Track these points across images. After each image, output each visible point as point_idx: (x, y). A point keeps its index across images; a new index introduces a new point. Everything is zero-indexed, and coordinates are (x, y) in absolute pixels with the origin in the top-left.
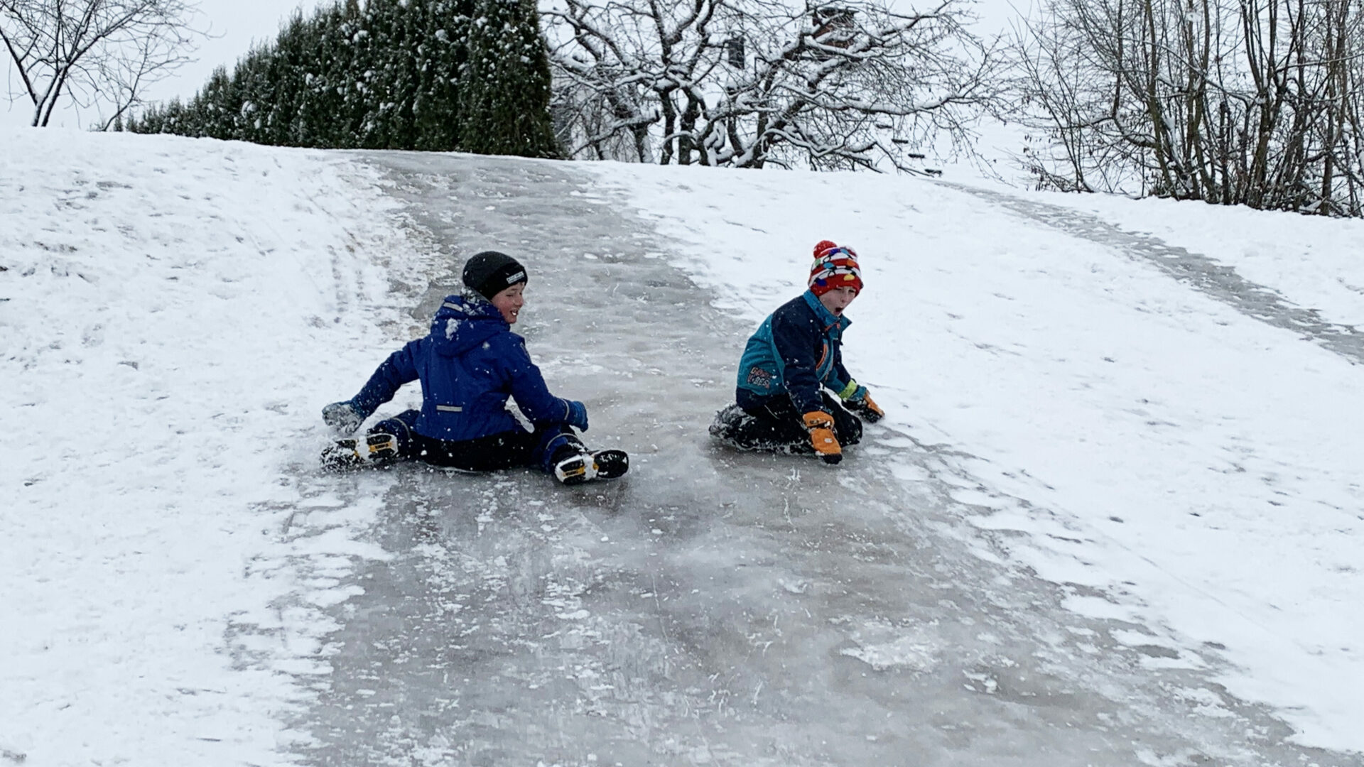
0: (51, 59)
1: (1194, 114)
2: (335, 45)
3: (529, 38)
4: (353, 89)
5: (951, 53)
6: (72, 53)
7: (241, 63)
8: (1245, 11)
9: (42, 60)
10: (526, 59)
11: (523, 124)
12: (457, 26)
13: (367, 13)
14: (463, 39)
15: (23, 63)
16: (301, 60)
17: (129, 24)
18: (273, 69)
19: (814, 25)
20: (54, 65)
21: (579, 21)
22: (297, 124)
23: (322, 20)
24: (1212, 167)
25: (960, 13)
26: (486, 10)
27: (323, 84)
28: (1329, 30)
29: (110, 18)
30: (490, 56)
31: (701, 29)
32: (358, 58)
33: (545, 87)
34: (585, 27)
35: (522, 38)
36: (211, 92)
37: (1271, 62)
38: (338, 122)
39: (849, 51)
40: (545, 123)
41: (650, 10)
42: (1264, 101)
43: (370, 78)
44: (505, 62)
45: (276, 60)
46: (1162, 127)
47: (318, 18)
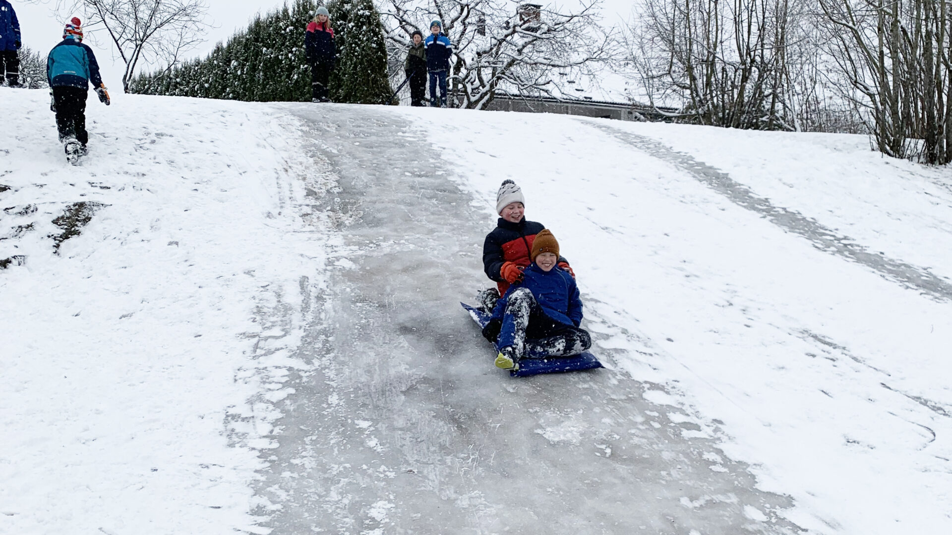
0: (133, 39)
1: (709, 72)
2: (277, 33)
3: (376, 34)
4: (287, 57)
5: (589, 35)
6: (143, 37)
7: (230, 40)
8: (735, 20)
9: (128, 40)
10: (374, 45)
11: (373, 79)
12: (339, 26)
13: (293, 17)
14: (342, 33)
15: (119, 42)
16: (260, 40)
17: (172, 21)
18: (246, 44)
19: (520, 21)
20: (135, 42)
21: (401, 17)
22: (259, 73)
23: (270, 20)
24: (717, 99)
25: (594, 15)
26: (353, 19)
27: (272, 53)
28: (777, 29)
29: (162, 18)
30: (356, 43)
31: (463, 23)
32: (289, 41)
33: (384, 60)
34: (405, 21)
35: (372, 34)
36: (215, 55)
37: (748, 46)
38: (280, 74)
39: (538, 34)
40: (385, 78)
41: (438, 12)
42: (743, 67)
43: (295, 51)
44: (364, 47)
45: (247, 40)
46: (693, 79)
47: (268, 19)
